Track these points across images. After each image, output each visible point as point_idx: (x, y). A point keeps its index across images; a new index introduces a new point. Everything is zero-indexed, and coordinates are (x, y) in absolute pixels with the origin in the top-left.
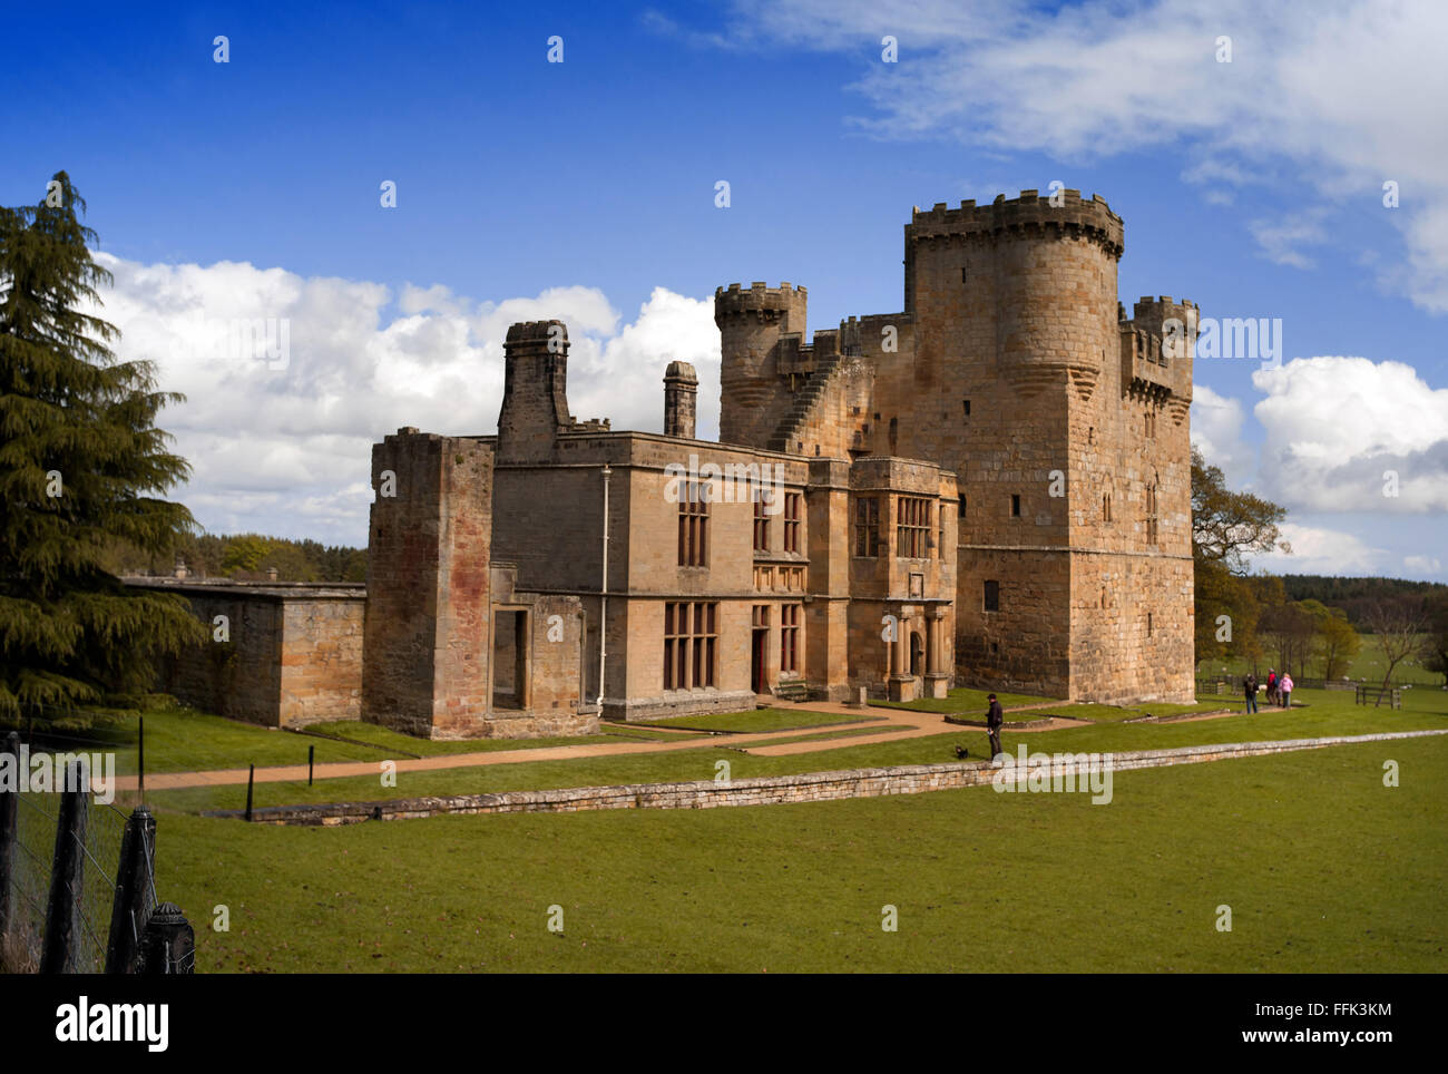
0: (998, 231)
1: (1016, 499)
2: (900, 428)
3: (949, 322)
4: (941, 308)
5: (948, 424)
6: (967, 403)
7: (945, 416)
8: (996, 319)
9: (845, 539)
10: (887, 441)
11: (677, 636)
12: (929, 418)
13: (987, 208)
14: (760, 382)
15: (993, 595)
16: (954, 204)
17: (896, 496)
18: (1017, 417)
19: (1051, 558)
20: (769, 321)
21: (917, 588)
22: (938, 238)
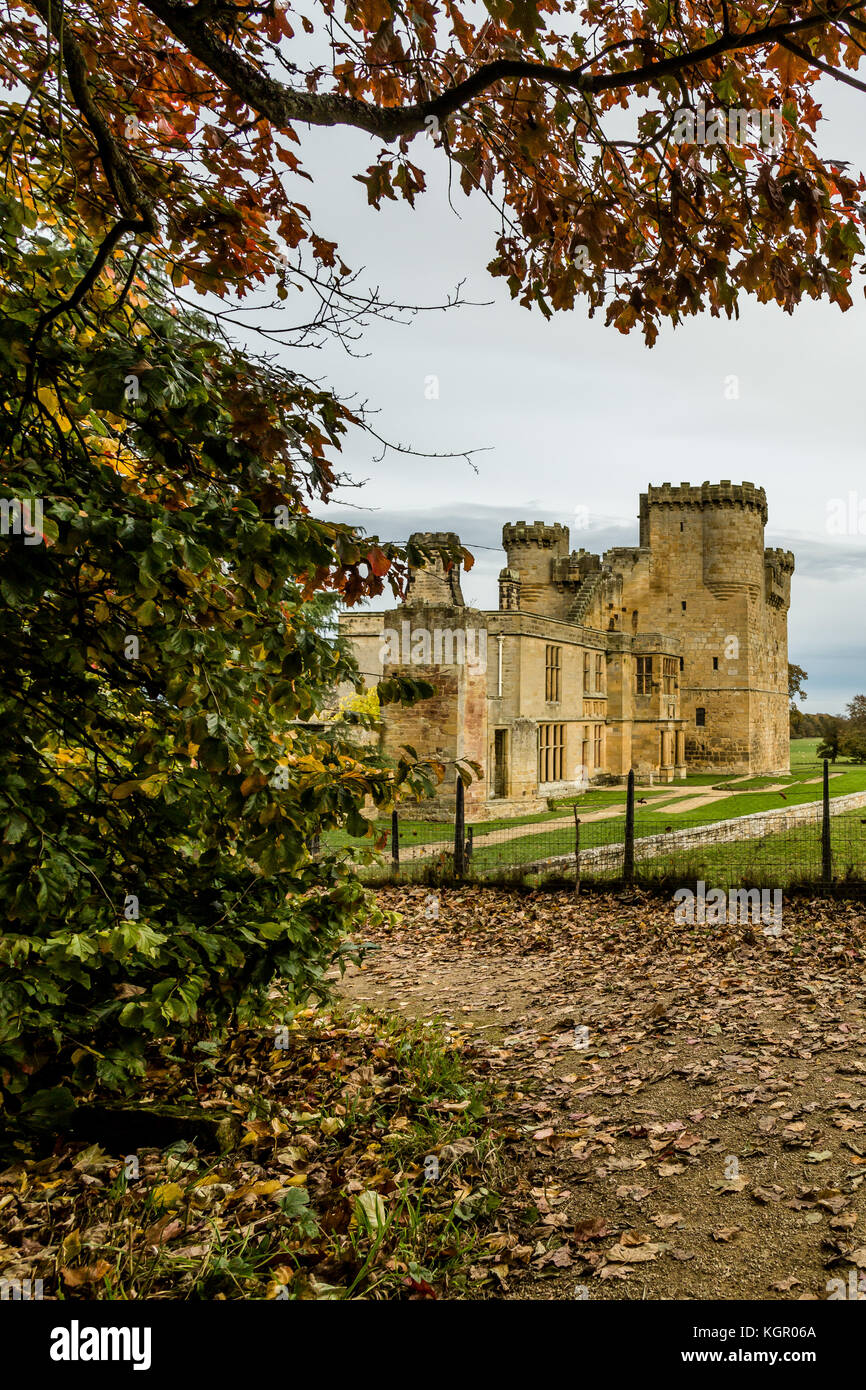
0: (706, 502)
1: (715, 659)
2: (639, 618)
3: (672, 555)
4: (667, 546)
5: (671, 615)
6: (684, 604)
7: (670, 610)
8: (703, 554)
9: (630, 684)
10: (631, 626)
12: (659, 611)
13: (697, 489)
14: (539, 586)
15: (701, 717)
16: (676, 484)
17: (662, 656)
18: (716, 612)
19: (738, 693)
20: (545, 546)
21: (671, 714)
22: (666, 503)
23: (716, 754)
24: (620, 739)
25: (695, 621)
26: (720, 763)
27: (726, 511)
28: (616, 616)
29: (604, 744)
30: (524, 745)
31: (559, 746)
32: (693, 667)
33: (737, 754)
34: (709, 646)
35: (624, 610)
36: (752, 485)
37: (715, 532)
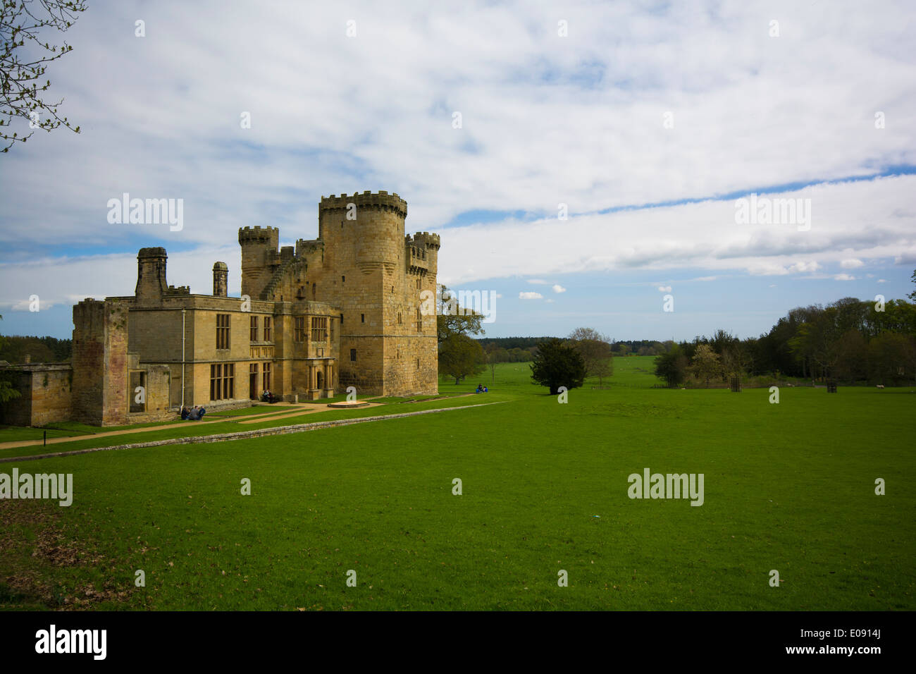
1: (363, 315)
2: (316, 288)
3: (336, 244)
4: (333, 238)
5: (336, 286)
6: (343, 277)
7: (335, 283)
8: (355, 243)
9: (290, 335)
10: (311, 294)
11: (216, 378)
12: (328, 283)
13: (351, 197)
14: (258, 268)
15: (354, 355)
16: (338, 196)
17: (311, 317)
18: (363, 282)
19: (376, 339)
20: (262, 242)
21: (320, 354)
22: (332, 209)
23: (363, 381)
24: (282, 371)
25: (350, 289)
26: (365, 387)
27: (369, 212)
28: (302, 287)
29: (272, 374)
30: (158, 381)
31: (229, 377)
32: (349, 321)
33: (376, 381)
34: (359, 306)
35: (308, 283)
36: (386, 193)
37: (361, 227)
